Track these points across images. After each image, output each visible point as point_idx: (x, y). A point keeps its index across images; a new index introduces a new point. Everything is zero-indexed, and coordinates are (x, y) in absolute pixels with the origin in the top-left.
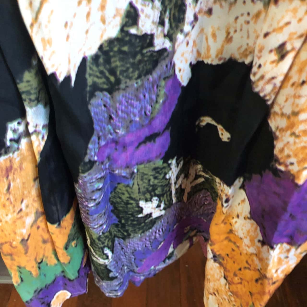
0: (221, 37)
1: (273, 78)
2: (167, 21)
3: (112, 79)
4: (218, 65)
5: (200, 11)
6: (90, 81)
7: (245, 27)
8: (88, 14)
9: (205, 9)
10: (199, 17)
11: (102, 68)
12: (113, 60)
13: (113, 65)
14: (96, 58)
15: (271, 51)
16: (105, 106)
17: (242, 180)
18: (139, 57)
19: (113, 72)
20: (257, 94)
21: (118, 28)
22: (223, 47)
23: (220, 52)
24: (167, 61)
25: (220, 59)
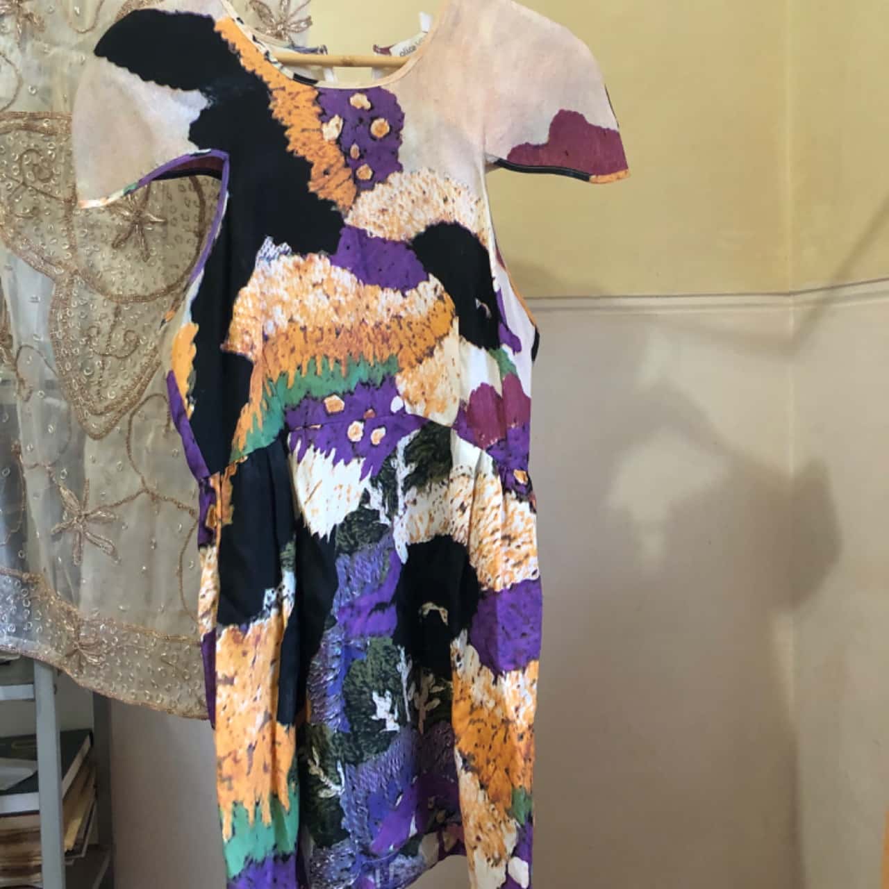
0: (426, 518)
1: (463, 526)
2: (387, 504)
3: (352, 542)
4: (427, 543)
5: (408, 502)
6: (337, 543)
7: (440, 506)
8: (340, 496)
9: (411, 500)
10: (408, 505)
11: (345, 534)
12: (353, 527)
13: (353, 531)
14: (342, 525)
15: (457, 510)
16: (345, 568)
17: (466, 632)
18: (370, 526)
19: (353, 536)
20: (457, 543)
21: (358, 504)
22: (428, 527)
23: (427, 531)
24: (389, 534)
25: (428, 537)
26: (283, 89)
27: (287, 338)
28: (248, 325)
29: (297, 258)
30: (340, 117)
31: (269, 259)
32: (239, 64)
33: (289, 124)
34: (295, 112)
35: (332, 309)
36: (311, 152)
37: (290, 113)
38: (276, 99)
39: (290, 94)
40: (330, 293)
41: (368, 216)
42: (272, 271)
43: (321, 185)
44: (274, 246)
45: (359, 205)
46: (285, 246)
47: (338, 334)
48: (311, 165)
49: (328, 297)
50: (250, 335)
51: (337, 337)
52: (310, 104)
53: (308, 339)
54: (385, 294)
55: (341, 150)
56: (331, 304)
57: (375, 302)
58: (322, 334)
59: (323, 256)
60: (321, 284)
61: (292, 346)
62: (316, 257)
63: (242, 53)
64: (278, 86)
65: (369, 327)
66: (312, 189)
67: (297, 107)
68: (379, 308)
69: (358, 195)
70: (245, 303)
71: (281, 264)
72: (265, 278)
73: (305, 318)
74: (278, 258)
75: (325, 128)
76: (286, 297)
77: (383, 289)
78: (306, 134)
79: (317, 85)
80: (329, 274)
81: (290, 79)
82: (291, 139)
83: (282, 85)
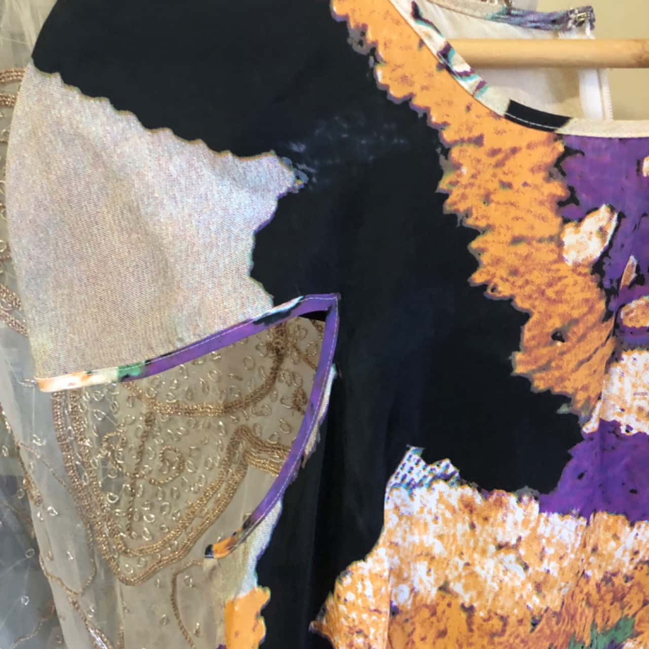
26: (478, 141)
27: (434, 613)
28: (361, 622)
29: (468, 491)
30: (612, 210)
31: (411, 486)
32: (373, 79)
33: (482, 224)
34: (501, 196)
35: (530, 586)
36: (528, 289)
37: (487, 199)
38: (458, 166)
39: (494, 152)
40: (532, 560)
41: (628, 397)
42: (416, 506)
43: (543, 362)
44: (423, 463)
45: (615, 378)
46: (446, 466)
47: (534, 625)
48: (525, 317)
49: (526, 567)
50: (366, 637)
51: (532, 630)
52: (540, 177)
53: (474, 627)
54: (635, 530)
55: (601, 285)
56: (529, 578)
57: (613, 544)
58: (505, 625)
59: (525, 498)
60: (516, 547)
61: (442, 627)
62: (512, 499)
63: (381, 52)
64: (466, 135)
65: (592, 583)
66: (519, 370)
67: (508, 186)
68: (618, 554)
69: (615, 358)
70: (360, 586)
71: (435, 495)
72: (401, 517)
73: (474, 593)
74: (430, 485)
75: (570, 236)
76: (438, 549)
77: (632, 525)
78: (522, 249)
79: (564, 130)
80: (534, 530)
81: (497, 116)
82: (485, 259)
83: (476, 133)
